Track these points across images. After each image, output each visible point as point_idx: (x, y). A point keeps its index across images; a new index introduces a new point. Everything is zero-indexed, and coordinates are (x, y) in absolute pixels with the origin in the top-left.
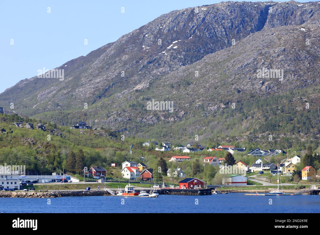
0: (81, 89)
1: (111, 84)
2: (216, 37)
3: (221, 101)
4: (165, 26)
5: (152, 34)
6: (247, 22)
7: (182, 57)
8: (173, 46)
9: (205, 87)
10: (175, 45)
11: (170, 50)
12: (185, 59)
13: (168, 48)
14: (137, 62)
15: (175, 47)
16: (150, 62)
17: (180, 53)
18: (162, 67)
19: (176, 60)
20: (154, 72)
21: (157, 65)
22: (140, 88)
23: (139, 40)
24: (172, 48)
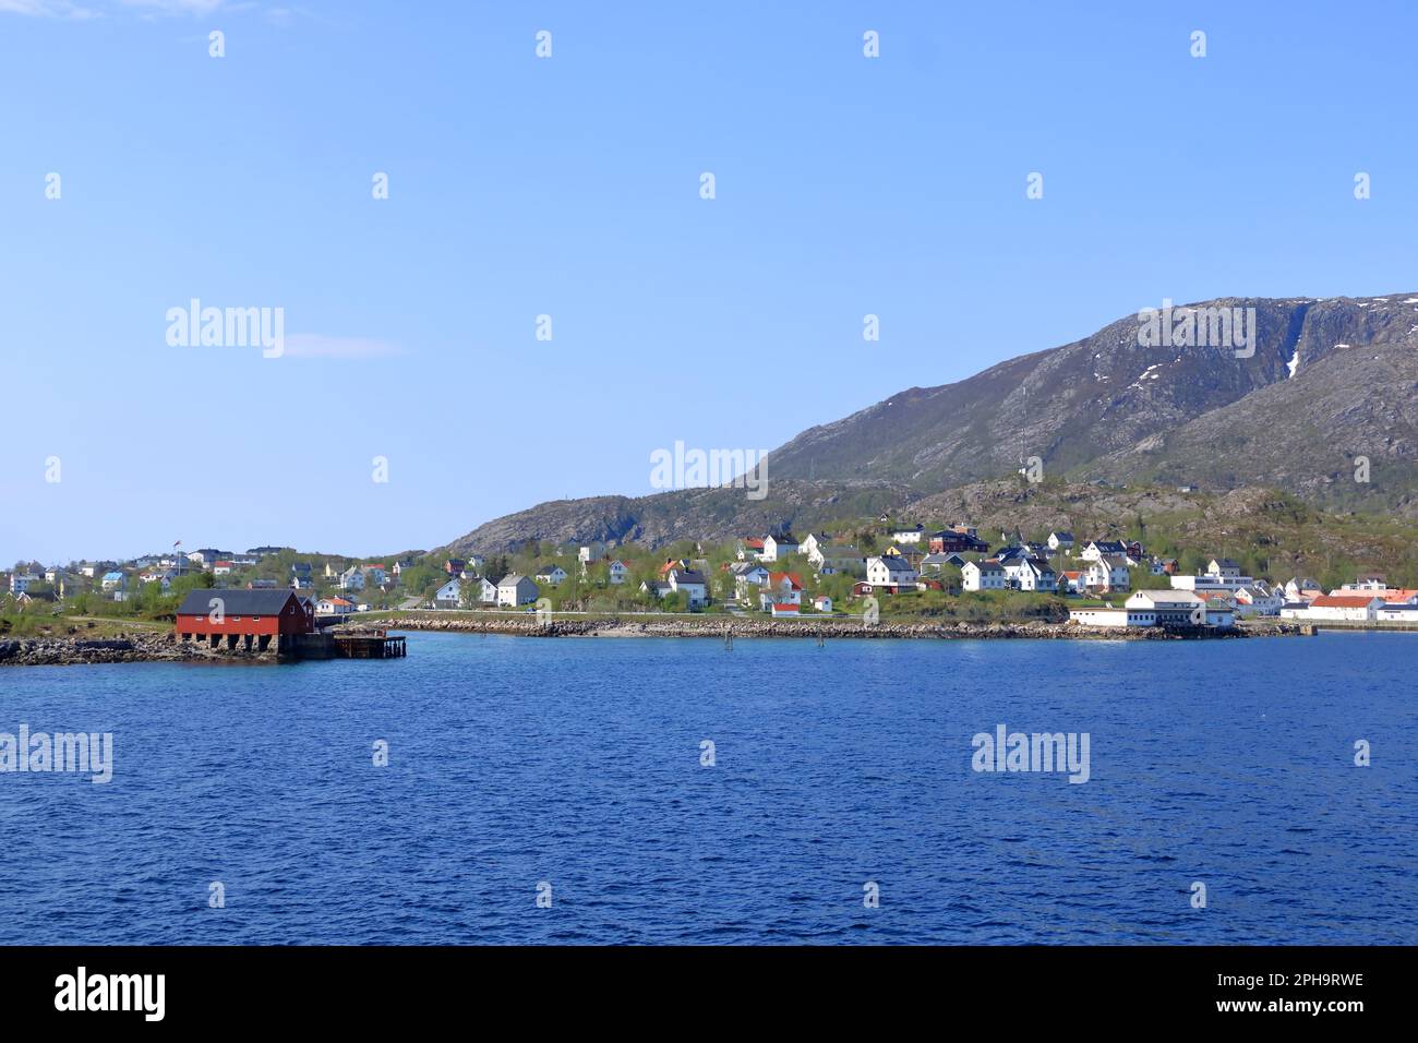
0: (1002, 447)
1: (1059, 440)
2: (1221, 358)
3: (1323, 473)
4: (1128, 340)
5: (1108, 353)
6: (1269, 332)
7: (1171, 393)
8: (1150, 374)
9: (1280, 447)
10: (1152, 372)
11: (1146, 381)
12: (1176, 397)
13: (1141, 377)
14: (1094, 401)
15: (1154, 377)
16: (1117, 403)
17: (1166, 386)
18: (1140, 411)
19: (1162, 399)
20: (1130, 419)
21: (1131, 406)
22: (1149, 448)
23: (1086, 363)
24: (1148, 379)
